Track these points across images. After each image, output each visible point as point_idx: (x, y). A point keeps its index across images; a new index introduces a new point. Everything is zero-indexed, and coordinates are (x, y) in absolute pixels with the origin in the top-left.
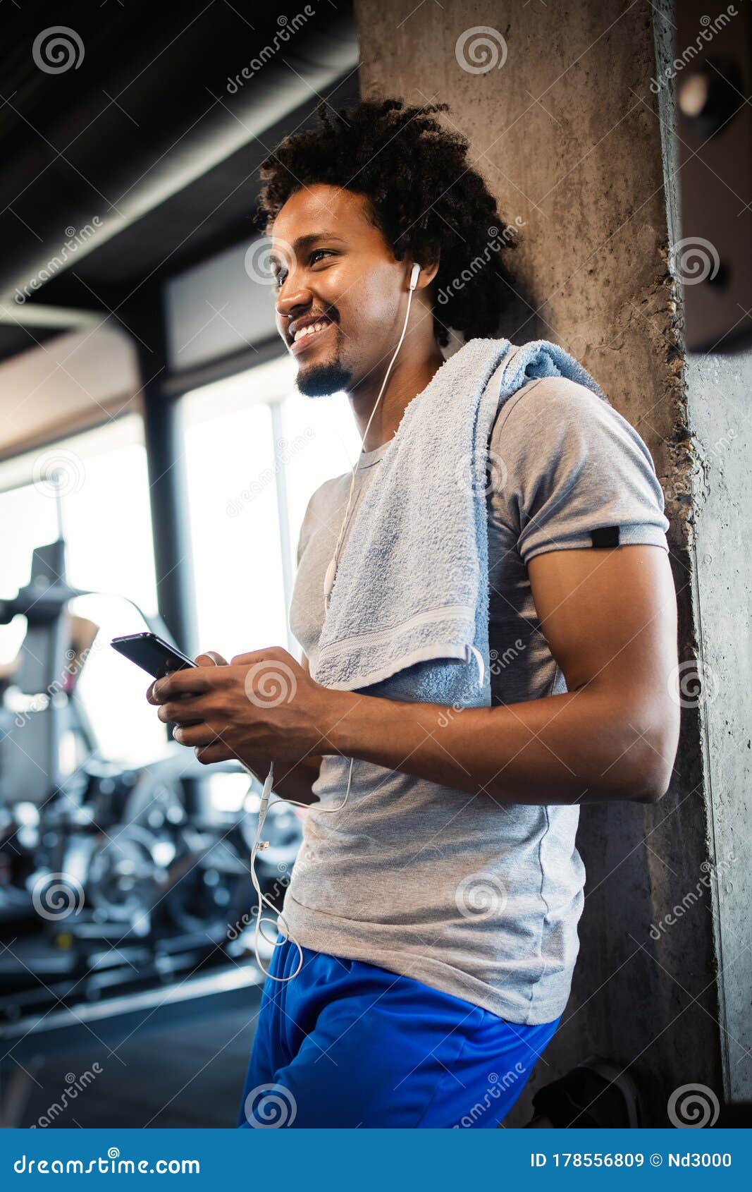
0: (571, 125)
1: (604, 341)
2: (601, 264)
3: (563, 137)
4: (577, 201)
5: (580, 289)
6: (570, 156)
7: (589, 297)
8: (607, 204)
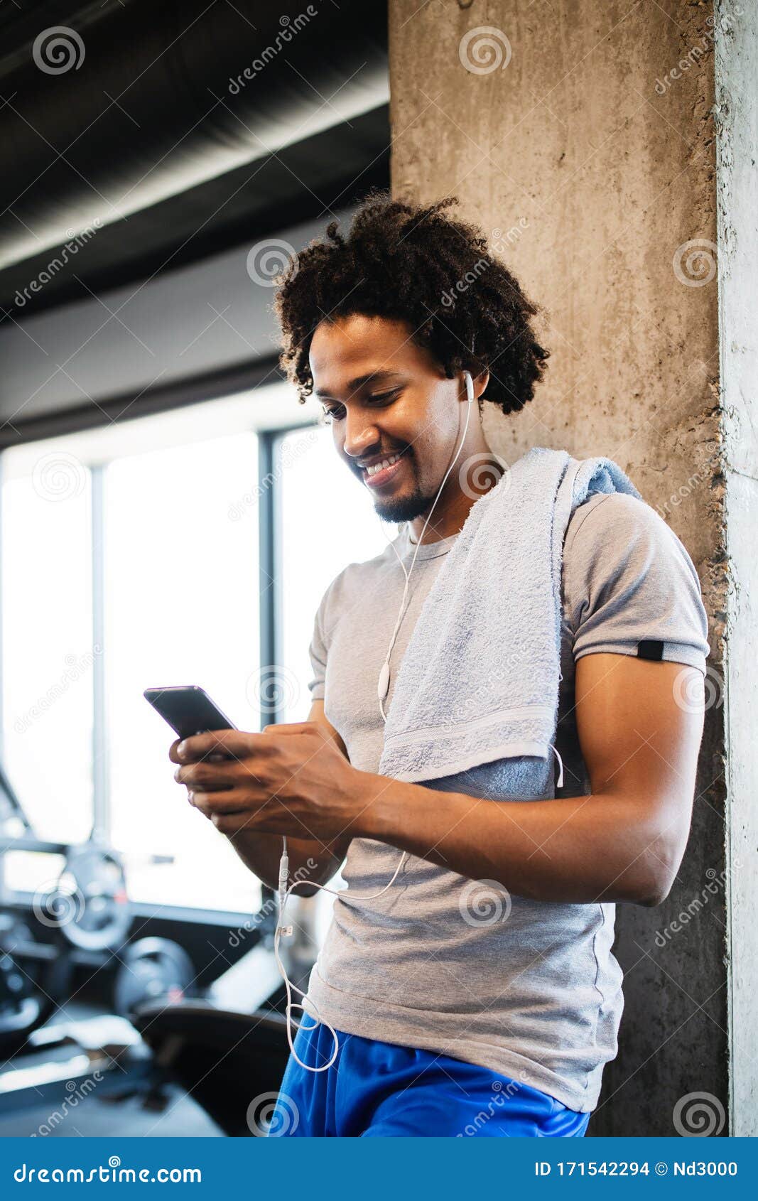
0: (624, 257)
1: (647, 462)
2: (647, 390)
3: (615, 266)
4: (627, 328)
5: (624, 411)
6: (622, 284)
7: (633, 419)
8: (658, 336)
